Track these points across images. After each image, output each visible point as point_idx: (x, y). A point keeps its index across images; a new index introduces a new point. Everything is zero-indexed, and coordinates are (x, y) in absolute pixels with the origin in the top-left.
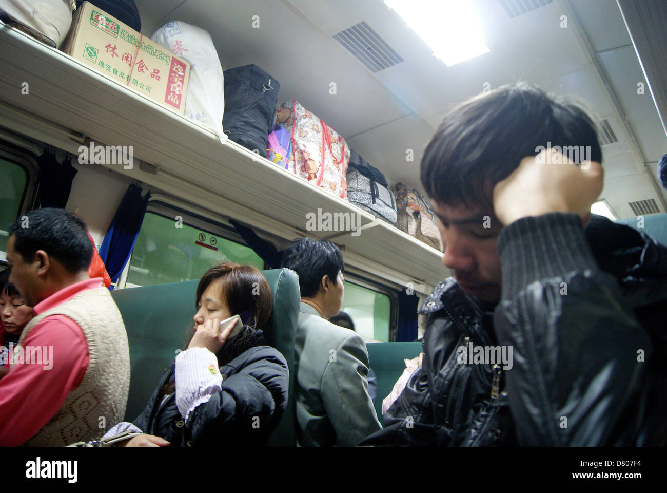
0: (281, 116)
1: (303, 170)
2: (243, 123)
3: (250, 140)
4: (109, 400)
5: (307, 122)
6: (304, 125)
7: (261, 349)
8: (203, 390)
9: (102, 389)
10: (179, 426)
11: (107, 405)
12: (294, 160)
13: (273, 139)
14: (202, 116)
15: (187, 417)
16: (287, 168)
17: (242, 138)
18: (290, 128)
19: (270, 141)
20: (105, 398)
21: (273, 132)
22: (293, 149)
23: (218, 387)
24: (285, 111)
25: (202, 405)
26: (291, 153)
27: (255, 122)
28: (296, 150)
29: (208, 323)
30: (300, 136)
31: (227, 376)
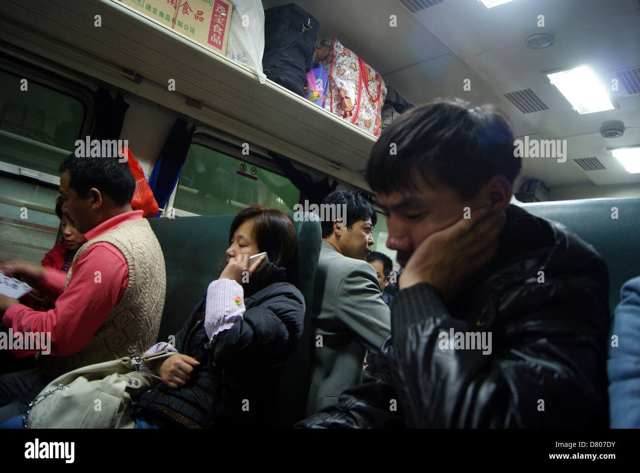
0: (320, 53)
1: (340, 107)
2: (281, 62)
3: (289, 79)
4: (145, 315)
5: (345, 60)
6: (342, 64)
7: (281, 286)
8: (227, 318)
9: (139, 306)
10: (207, 347)
11: (143, 320)
12: (331, 98)
13: (310, 78)
14: (243, 56)
15: (212, 339)
16: (323, 106)
17: (280, 78)
18: (329, 65)
19: (308, 80)
20: (141, 314)
21: (312, 70)
22: (330, 86)
23: (241, 317)
24: (324, 48)
25: (225, 331)
26: (328, 90)
27: (293, 61)
28: (333, 88)
29: (239, 257)
30: (337, 74)
31: (249, 306)
